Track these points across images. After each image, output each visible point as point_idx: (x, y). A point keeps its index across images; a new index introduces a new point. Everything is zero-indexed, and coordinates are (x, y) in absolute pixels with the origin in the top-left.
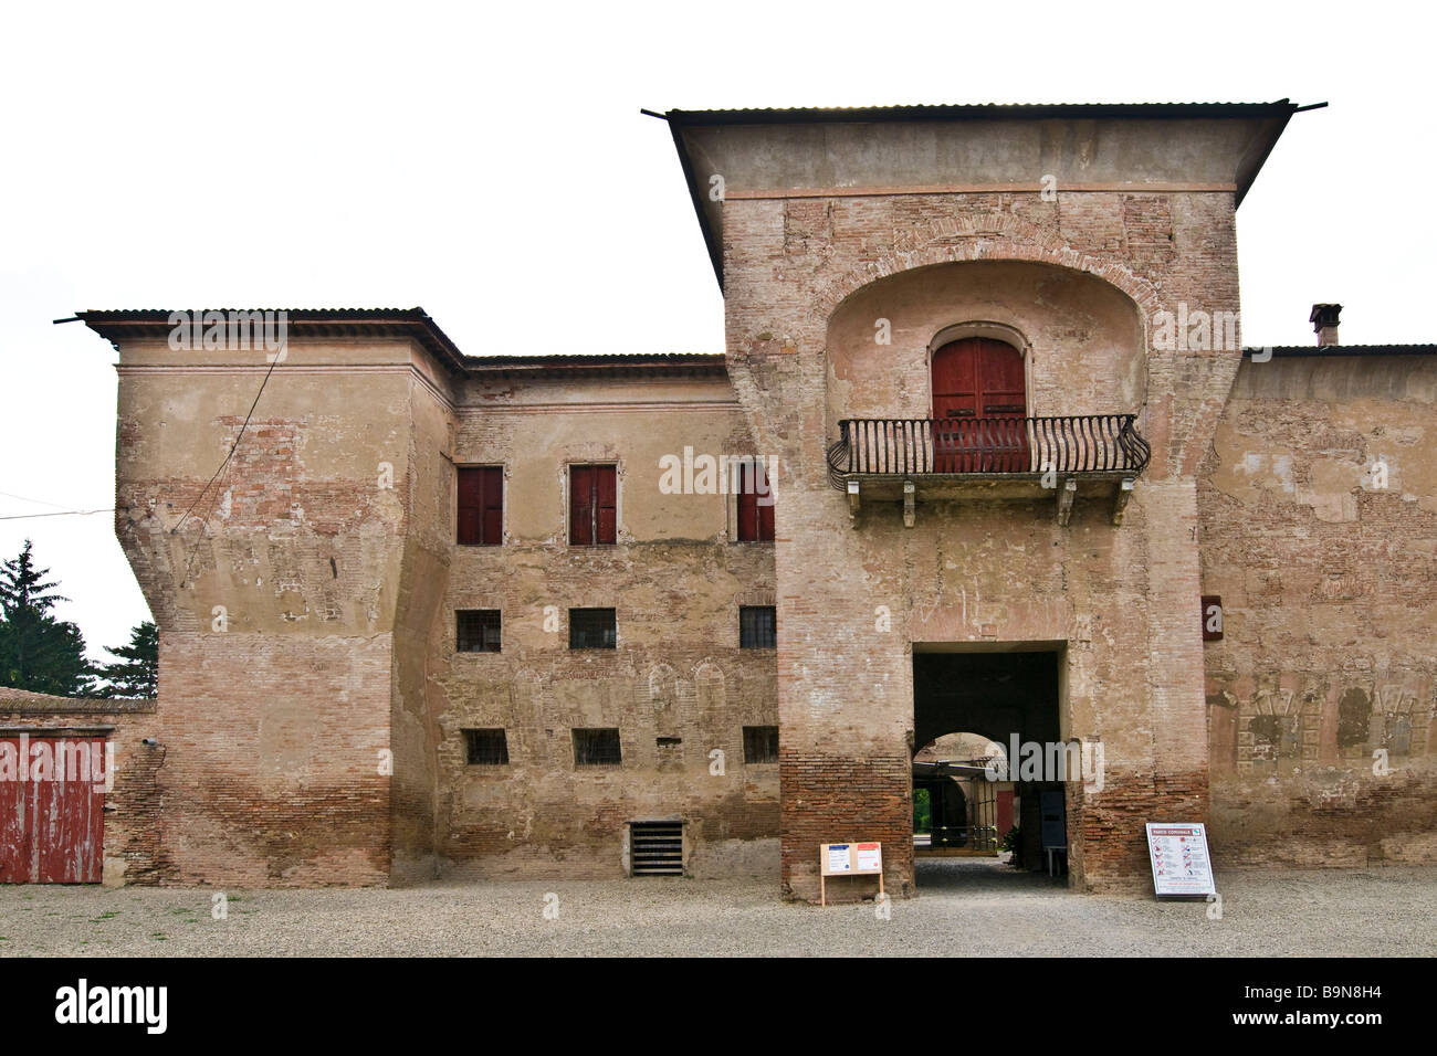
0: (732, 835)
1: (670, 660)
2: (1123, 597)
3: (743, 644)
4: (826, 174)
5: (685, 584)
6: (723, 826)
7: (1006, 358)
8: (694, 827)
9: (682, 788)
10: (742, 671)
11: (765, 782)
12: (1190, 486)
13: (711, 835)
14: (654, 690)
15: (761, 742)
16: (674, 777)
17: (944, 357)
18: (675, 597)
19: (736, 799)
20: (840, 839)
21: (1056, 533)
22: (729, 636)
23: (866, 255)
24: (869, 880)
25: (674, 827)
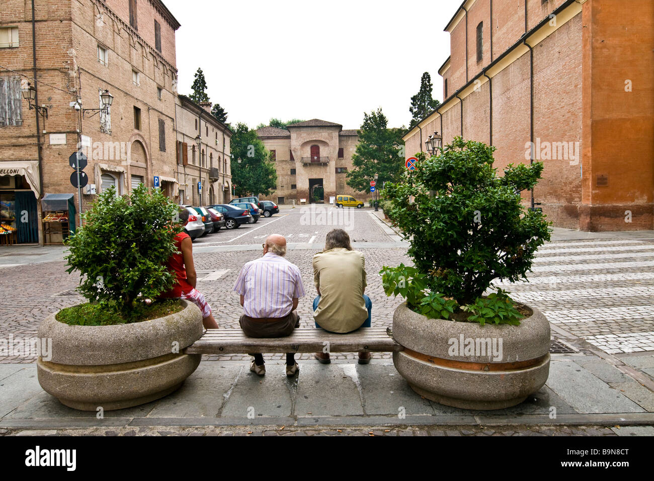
0: (290, 199)
1: (283, 176)
2: (328, 174)
3: (291, 174)
4: (300, 131)
5: (284, 166)
6: (289, 197)
7: (318, 148)
8: (285, 198)
9: (284, 192)
10: (291, 178)
11: (294, 192)
12: (335, 162)
13: (287, 199)
14: (281, 180)
15: (294, 186)
16: (283, 191)
17: (312, 147)
18: (283, 168)
19: (290, 194)
20: (302, 198)
21: (322, 167)
22: (289, 173)
23: (304, 139)
24: (305, 202)
25: (283, 198)
